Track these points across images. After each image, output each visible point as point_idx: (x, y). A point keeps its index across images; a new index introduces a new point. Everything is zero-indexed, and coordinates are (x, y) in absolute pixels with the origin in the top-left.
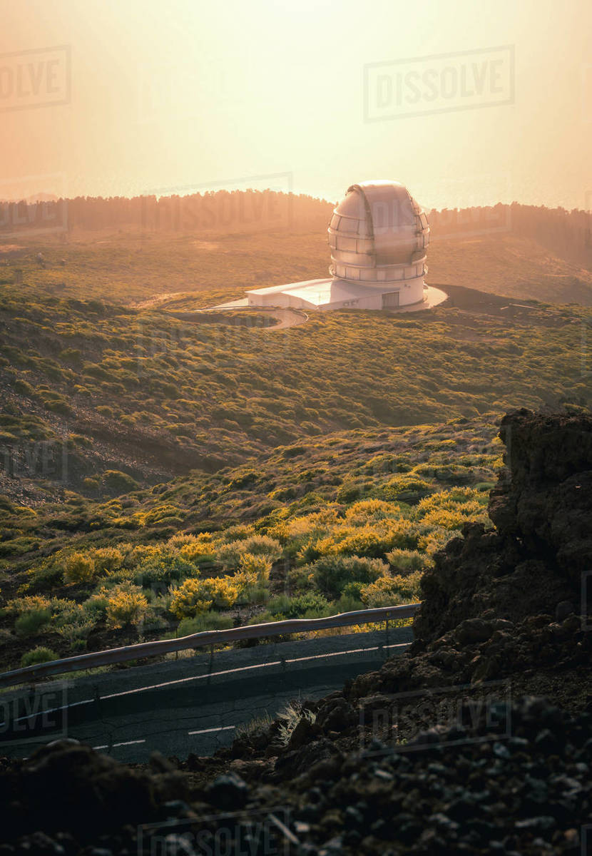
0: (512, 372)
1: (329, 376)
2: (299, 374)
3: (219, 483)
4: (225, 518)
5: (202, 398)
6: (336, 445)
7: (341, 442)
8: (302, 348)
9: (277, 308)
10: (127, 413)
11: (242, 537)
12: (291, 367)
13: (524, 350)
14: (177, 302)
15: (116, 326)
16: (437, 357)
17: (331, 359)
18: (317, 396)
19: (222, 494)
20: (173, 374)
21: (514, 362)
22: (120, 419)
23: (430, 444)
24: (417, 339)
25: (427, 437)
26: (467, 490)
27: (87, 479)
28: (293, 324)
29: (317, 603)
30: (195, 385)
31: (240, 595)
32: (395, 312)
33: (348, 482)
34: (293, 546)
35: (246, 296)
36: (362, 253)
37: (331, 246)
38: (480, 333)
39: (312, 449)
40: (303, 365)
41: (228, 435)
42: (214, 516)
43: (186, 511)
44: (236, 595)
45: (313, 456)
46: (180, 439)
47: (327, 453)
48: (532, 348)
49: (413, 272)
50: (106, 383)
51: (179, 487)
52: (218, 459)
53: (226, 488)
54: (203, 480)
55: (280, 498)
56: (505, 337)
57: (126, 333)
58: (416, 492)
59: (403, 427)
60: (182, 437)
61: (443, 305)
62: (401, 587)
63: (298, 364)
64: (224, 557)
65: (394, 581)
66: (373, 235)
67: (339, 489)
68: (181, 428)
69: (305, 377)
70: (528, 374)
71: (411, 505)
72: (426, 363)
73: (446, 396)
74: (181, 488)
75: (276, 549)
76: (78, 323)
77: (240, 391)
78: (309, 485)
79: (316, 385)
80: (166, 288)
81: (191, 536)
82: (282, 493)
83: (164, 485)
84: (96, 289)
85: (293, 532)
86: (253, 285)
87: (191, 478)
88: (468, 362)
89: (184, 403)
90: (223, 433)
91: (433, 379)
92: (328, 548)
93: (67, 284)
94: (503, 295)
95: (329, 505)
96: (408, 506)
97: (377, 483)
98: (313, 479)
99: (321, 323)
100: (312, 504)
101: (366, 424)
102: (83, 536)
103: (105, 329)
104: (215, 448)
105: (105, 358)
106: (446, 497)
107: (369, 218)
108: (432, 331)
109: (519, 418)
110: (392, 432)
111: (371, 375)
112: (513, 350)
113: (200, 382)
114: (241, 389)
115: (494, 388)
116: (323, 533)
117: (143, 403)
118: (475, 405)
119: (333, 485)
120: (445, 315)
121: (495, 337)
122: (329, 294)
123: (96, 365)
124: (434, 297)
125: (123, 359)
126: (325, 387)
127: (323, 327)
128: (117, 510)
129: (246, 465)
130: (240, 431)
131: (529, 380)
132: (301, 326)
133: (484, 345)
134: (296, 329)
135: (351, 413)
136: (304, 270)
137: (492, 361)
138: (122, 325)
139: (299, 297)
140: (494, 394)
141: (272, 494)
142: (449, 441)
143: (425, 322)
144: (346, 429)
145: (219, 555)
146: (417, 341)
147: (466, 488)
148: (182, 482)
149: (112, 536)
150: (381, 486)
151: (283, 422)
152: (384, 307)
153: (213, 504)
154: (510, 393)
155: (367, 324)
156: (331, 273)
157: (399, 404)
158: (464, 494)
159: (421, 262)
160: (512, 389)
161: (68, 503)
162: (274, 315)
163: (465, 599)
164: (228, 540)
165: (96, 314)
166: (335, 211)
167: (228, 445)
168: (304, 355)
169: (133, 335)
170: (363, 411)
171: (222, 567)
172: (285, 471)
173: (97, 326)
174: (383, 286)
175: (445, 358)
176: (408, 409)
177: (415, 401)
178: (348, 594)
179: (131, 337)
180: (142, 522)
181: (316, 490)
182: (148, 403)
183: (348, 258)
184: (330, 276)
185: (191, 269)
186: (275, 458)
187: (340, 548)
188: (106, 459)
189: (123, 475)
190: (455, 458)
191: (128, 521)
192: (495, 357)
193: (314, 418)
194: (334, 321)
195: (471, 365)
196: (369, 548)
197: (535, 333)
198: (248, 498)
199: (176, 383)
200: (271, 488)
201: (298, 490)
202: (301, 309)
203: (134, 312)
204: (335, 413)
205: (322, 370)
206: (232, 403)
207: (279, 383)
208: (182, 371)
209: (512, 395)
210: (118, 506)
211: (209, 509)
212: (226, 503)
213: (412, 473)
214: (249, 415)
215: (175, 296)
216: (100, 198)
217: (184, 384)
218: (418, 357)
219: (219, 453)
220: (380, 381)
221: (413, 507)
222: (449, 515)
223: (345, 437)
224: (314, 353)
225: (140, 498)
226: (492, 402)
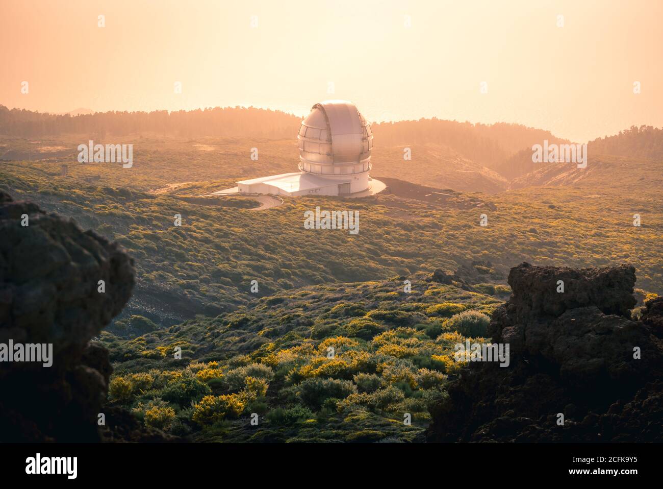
0: (435, 242)
1: (299, 245)
2: (276, 243)
3: (220, 325)
4: (226, 351)
5: (204, 261)
6: (307, 296)
7: (310, 294)
8: (279, 224)
9: (260, 194)
10: (148, 272)
11: (243, 364)
12: (271, 238)
13: (443, 226)
14: (184, 189)
15: (140, 207)
16: (379, 231)
17: (300, 232)
18: (290, 260)
19: (223, 333)
20: (182, 243)
21: (435, 235)
22: (142, 277)
23: (379, 295)
24: (364, 217)
25: (376, 290)
26: (409, 330)
27: (118, 322)
28: (272, 206)
29: (305, 413)
30: (199, 252)
31: (245, 408)
32: (348, 197)
33: (318, 324)
34: (282, 371)
35: (237, 186)
36: (323, 154)
37: (300, 149)
38: (411, 213)
39: (288, 299)
40: (280, 237)
41: (223, 289)
42: (217, 349)
43: (196, 346)
44: (242, 409)
45: (289, 305)
46: (187, 291)
47: (300, 302)
48: (449, 225)
49: (361, 168)
50: (132, 250)
51: (189, 328)
52: (217, 308)
53: (226, 328)
54: (208, 322)
55: (267, 335)
56: (428, 216)
57: (147, 212)
58: (370, 331)
59: (356, 283)
60: (190, 290)
61: (383, 192)
62: (366, 402)
63: (275, 236)
64: (230, 379)
65: (361, 397)
66: (331, 141)
67: (312, 329)
68: (188, 283)
69: (281, 246)
70: (446, 243)
71: (367, 341)
72: (371, 236)
73: (386, 260)
74: (191, 329)
75: (269, 374)
76: (111, 205)
77: (233, 256)
78: (289, 326)
79: (290, 252)
80: (176, 179)
81: (203, 364)
82: (269, 332)
83: (177, 326)
84: (123, 180)
85: (280, 361)
86: (241, 177)
87: (198, 321)
88: (401, 235)
89: (191, 265)
90: (220, 287)
91: (376, 247)
92: (308, 372)
93: (101, 176)
94: (426, 186)
95: (305, 340)
96: (364, 341)
97: (340, 324)
98: (292, 321)
99: (292, 205)
100: (294, 339)
101: (326, 281)
102: (120, 364)
103: (131, 210)
104: (214, 299)
105: (131, 231)
106: (393, 335)
107: (329, 129)
108: (375, 212)
109: (523, 269)
110: (348, 286)
111: (330, 244)
112: (435, 226)
113: (202, 249)
114: (233, 254)
115: (421, 254)
116: (304, 362)
117: (160, 264)
118: (407, 267)
119: (307, 326)
120: (385, 200)
121: (422, 216)
122: (299, 183)
123: (124, 236)
124: (376, 187)
125: (144, 232)
126: (296, 253)
127: (294, 208)
128: (143, 345)
129: (238, 311)
130: (232, 286)
131: (447, 249)
132: (278, 208)
133: (413, 222)
134: (274, 210)
135: (315, 273)
136: (279, 166)
137: (420, 234)
138: (144, 206)
139: (276, 186)
140: (421, 259)
141: (262, 333)
142: (392, 293)
143: (370, 205)
144: (313, 285)
145: (226, 378)
146: (365, 219)
147: (408, 328)
148: (192, 324)
149: (142, 365)
150: (344, 326)
151: (265, 279)
152: (339, 194)
153: (216, 340)
154: (433, 258)
155: (327, 206)
156: (300, 168)
157: (351, 266)
158: (406, 333)
159: (367, 161)
160: (435, 255)
161: (103, 340)
162: (258, 199)
163: (488, 403)
164: (231, 367)
165: (125, 198)
166: (303, 123)
167: (223, 296)
168: (280, 229)
169: (153, 214)
170: (324, 271)
171: (229, 388)
172: (270, 315)
173: (125, 207)
174: (338, 178)
175: (385, 231)
176: (358, 270)
177: (363, 264)
178: (326, 406)
179: (150, 215)
180: (163, 354)
181: (295, 329)
182: (164, 265)
183: (313, 157)
184: (300, 171)
185: (194, 165)
186: (261, 306)
187: (317, 372)
188: (132, 307)
189: (145, 318)
190: (397, 305)
191: (153, 353)
192: (422, 231)
193: (288, 276)
194: (303, 204)
195: (404, 237)
196: (339, 373)
197: (451, 213)
198: (243, 336)
199: (184, 249)
200: (260, 328)
201: (281, 329)
202: (278, 195)
203: (152, 197)
204: (303, 272)
205: (294, 240)
206: (226, 265)
207: (262, 250)
208: (189, 241)
209: (435, 259)
210: (143, 342)
211: (214, 344)
212: (226, 340)
213: (366, 317)
214: (240, 274)
215: (183, 185)
216: (126, 112)
217: (191, 250)
218: (365, 231)
219: (217, 302)
220: (337, 249)
221: (368, 342)
222: (397, 348)
223: (313, 290)
224: (288, 228)
225: (160, 336)
226: (420, 264)
